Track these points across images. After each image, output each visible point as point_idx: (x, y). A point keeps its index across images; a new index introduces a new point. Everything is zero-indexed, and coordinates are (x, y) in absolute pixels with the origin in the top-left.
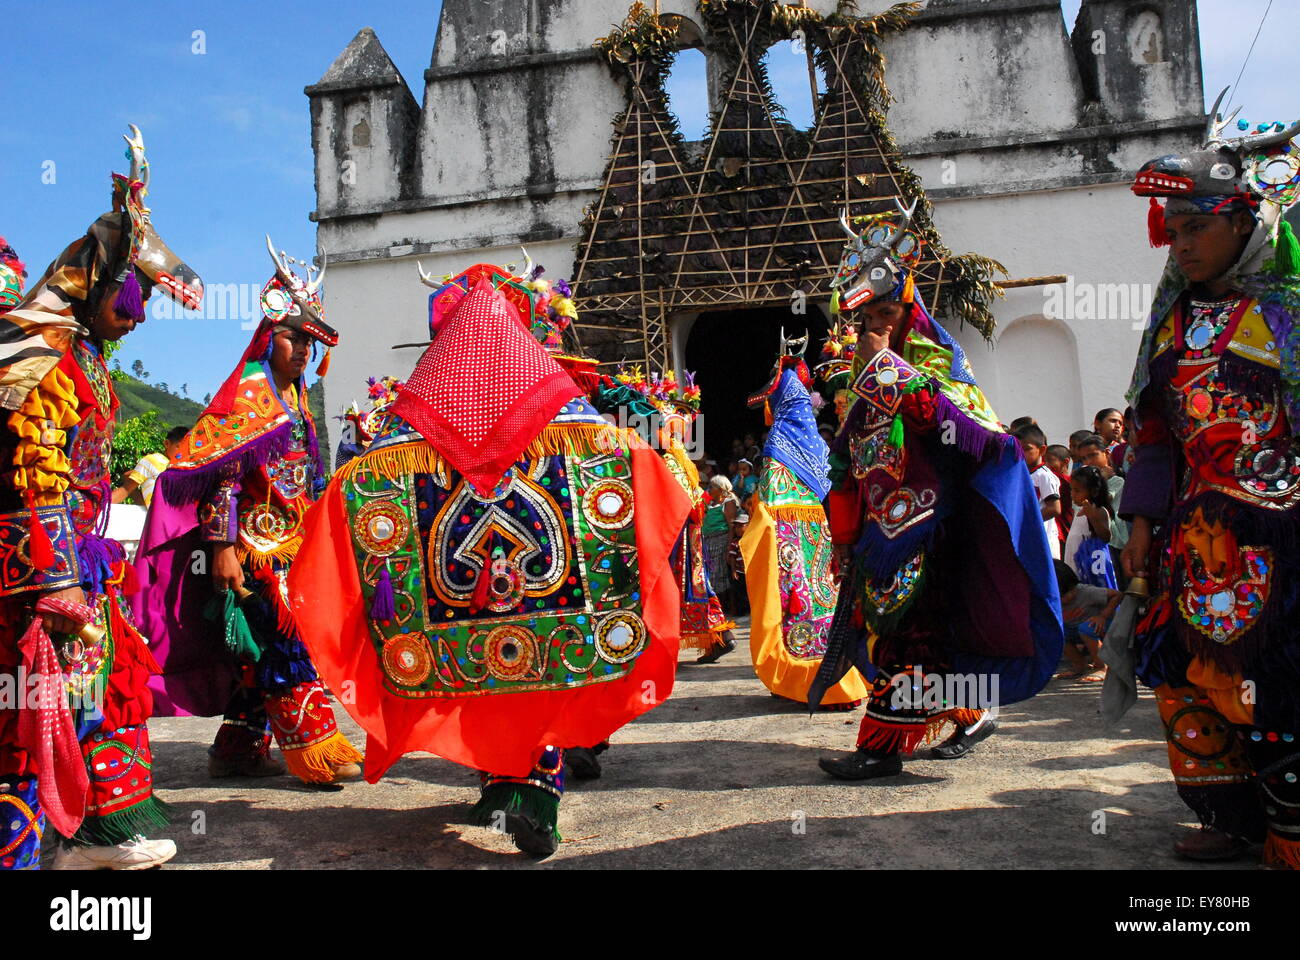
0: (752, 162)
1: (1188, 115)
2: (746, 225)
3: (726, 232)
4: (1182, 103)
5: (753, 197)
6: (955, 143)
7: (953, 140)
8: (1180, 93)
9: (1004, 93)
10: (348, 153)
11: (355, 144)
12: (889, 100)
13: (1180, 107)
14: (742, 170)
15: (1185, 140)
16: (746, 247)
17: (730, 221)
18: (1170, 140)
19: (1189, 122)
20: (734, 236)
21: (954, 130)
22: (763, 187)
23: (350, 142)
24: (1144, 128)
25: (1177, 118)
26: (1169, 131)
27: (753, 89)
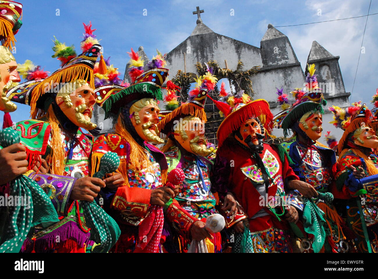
0: (215, 113)
1: (341, 93)
2: (214, 132)
3: (208, 134)
4: (339, 90)
5: (216, 124)
6: (274, 105)
7: (273, 104)
8: (338, 87)
9: (287, 90)
10: (98, 116)
11: (100, 113)
12: (254, 94)
13: (338, 91)
14: (212, 116)
15: (341, 100)
16: (215, 138)
17: (209, 131)
18: (337, 100)
19: (342, 95)
20: (211, 135)
21: (274, 101)
22: (219, 121)
23: (98, 113)
24: (329, 97)
25: (338, 94)
26: (336, 98)
27: (214, 92)
